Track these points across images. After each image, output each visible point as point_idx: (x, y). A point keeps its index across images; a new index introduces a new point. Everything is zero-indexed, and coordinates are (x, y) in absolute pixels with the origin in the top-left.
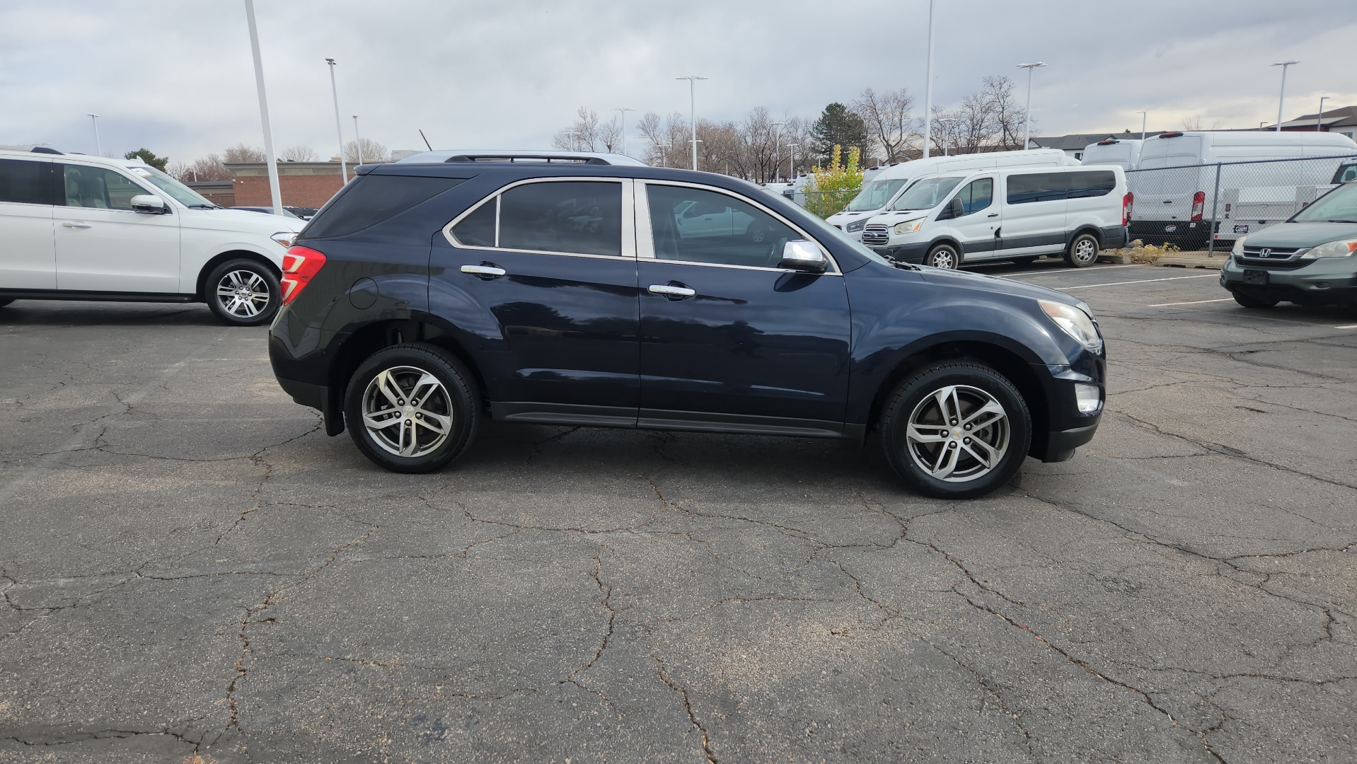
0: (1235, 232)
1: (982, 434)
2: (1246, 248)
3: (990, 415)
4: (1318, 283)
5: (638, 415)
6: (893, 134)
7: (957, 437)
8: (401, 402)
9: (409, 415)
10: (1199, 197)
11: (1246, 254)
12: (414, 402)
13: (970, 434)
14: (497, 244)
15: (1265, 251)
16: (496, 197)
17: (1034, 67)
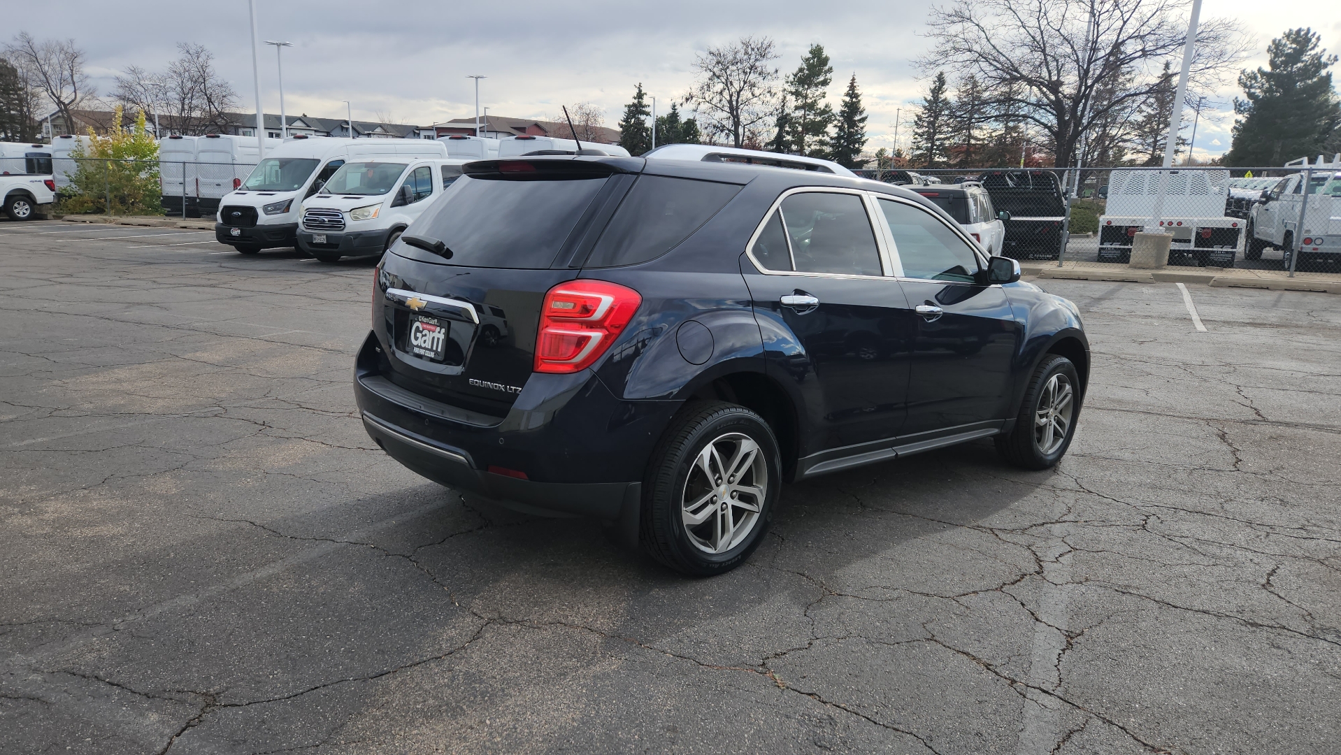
1: (1062, 411)
3: (1066, 395)
5: (893, 444)
7: (1053, 416)
8: (720, 481)
9: (725, 496)
12: (732, 479)
13: (1058, 412)
16: (778, 210)
17: (282, 46)
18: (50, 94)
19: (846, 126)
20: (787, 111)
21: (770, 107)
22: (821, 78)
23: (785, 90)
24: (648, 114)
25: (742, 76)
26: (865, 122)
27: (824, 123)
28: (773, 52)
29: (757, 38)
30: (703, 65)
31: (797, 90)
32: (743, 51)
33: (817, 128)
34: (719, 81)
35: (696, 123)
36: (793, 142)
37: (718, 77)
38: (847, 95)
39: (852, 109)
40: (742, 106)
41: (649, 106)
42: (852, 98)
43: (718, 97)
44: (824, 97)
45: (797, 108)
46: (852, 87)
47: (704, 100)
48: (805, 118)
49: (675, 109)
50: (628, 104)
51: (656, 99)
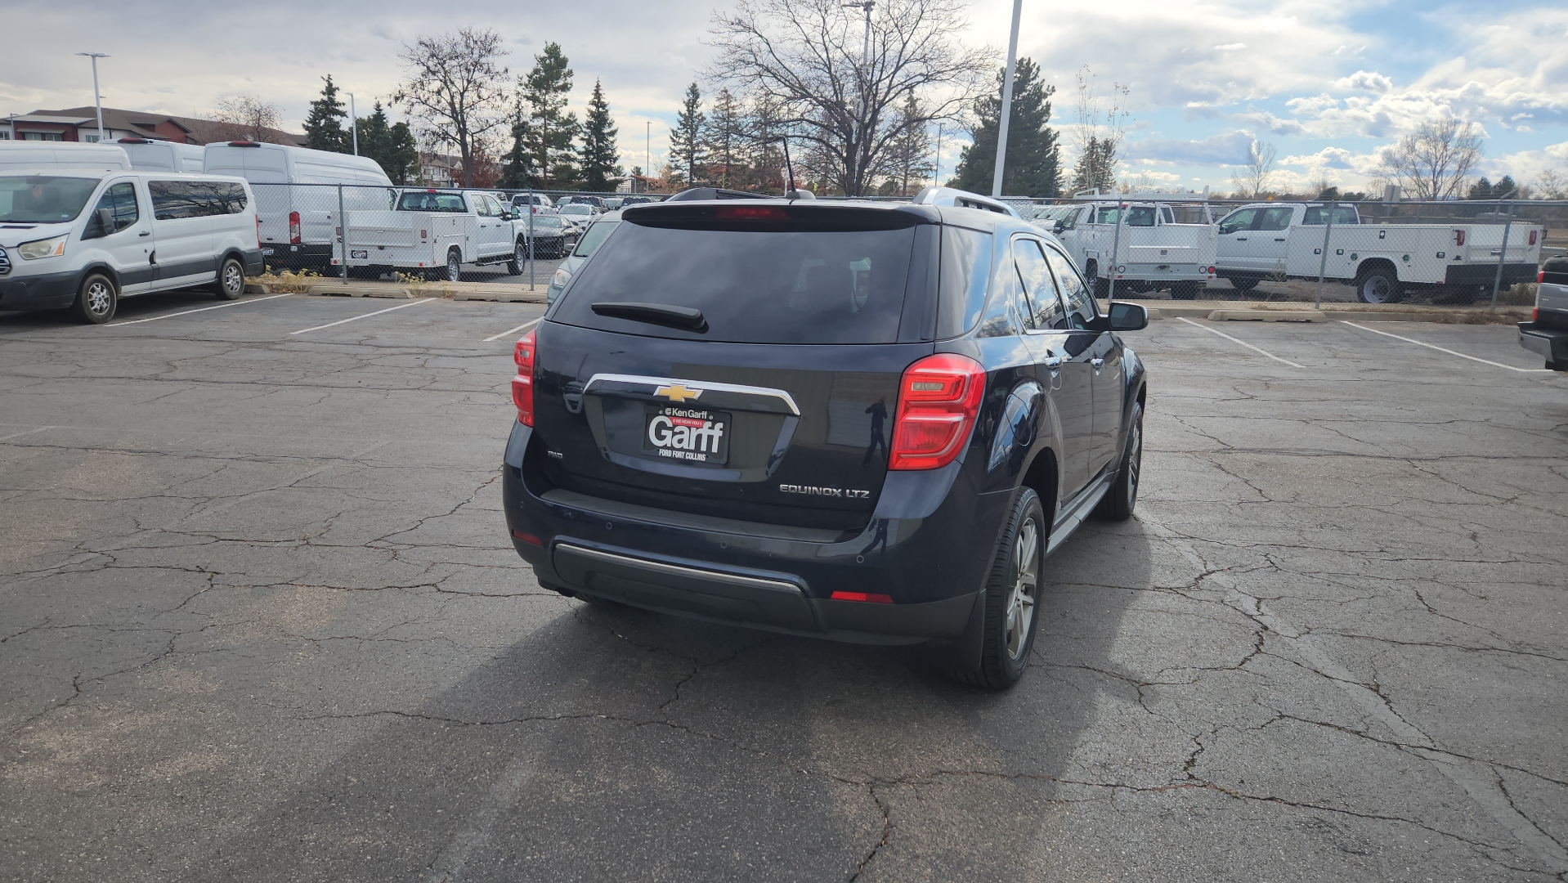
0: (353, 257)
10: (294, 218)
19: (595, 140)
20: (524, 119)
21: (501, 112)
22: (561, 83)
23: (519, 93)
24: (343, 114)
25: (464, 73)
26: (615, 136)
27: (568, 135)
28: (499, 46)
29: (479, 29)
30: (412, 57)
31: (534, 94)
32: (463, 44)
33: (561, 140)
34: (435, 77)
35: (410, 128)
36: (534, 156)
37: (434, 73)
38: (593, 103)
39: (599, 121)
40: (468, 110)
41: (344, 104)
42: (598, 107)
43: (435, 97)
44: (566, 104)
45: (535, 116)
46: (597, 94)
47: (419, 100)
48: (546, 128)
49: (381, 110)
50: (314, 100)
51: (354, 96)
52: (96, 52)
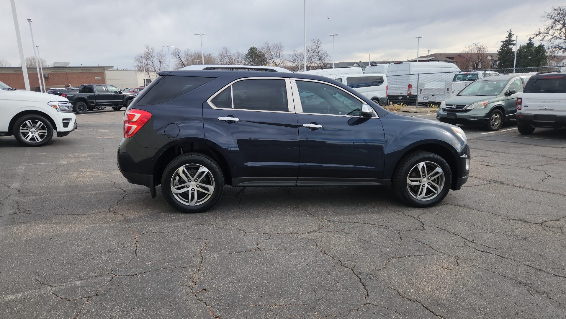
0: (424, 99)
1: (434, 181)
2: (447, 105)
3: (437, 173)
4: (473, 118)
5: (297, 180)
6: (277, 60)
7: (425, 182)
8: (190, 180)
9: (193, 186)
10: (410, 86)
11: (447, 107)
12: (196, 180)
13: (430, 181)
14: (233, 107)
15: (454, 106)
16: (230, 86)
17: (335, 36)
18: (273, 62)
34: (559, 23)
35: (544, 46)
37: (559, 21)
41: (514, 41)
43: (559, 32)
47: (548, 34)
49: (531, 41)
51: (518, 37)
52: (420, 36)
